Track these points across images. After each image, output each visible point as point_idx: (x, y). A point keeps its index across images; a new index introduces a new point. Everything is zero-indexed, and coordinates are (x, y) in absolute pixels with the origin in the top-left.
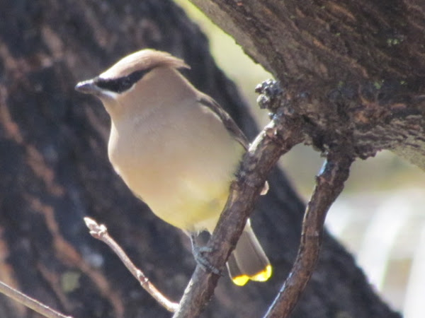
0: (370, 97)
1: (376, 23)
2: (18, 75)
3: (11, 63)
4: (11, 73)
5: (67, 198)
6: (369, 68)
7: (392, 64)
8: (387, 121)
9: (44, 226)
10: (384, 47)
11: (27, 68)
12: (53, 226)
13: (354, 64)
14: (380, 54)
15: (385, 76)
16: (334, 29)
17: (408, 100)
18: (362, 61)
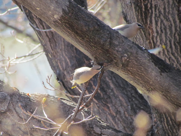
0: (105, 63)
1: (105, 53)
2: (87, 64)
3: (86, 62)
4: (86, 63)
5: (94, 80)
6: (105, 59)
7: (108, 58)
8: (108, 66)
9: (91, 84)
10: (106, 56)
11: (88, 62)
12: (92, 84)
13: (103, 58)
14: (106, 57)
15: (107, 60)
16: (99, 54)
17: (110, 63)
18: (104, 58)
